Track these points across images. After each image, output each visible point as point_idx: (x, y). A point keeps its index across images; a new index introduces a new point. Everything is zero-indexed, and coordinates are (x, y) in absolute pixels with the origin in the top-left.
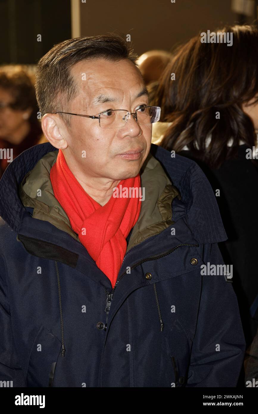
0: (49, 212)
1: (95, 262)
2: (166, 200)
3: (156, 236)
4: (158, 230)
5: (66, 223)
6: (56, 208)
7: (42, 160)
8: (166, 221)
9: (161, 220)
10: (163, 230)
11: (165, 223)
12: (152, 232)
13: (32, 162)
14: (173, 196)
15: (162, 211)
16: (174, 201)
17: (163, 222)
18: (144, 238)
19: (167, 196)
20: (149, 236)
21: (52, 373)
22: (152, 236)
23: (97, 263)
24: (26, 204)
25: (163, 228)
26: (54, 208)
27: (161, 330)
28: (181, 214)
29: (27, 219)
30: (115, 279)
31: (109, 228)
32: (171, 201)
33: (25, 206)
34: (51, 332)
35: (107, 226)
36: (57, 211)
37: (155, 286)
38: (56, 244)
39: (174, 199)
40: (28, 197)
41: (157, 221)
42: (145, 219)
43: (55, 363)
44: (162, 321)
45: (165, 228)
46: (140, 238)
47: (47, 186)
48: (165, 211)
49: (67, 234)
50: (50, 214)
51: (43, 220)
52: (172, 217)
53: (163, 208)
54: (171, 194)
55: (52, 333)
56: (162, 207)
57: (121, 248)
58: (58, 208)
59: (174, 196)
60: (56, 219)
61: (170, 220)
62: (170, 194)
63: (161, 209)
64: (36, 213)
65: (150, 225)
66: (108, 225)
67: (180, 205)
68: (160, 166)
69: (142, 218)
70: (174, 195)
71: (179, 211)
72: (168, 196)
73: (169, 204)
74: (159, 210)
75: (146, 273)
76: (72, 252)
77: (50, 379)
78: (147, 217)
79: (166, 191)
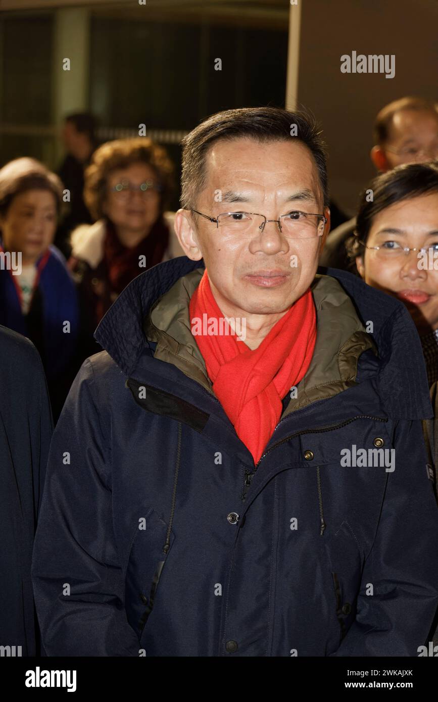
0: (178, 351)
1: (234, 426)
2: (352, 352)
3: (326, 400)
4: (332, 393)
5: (201, 369)
6: (189, 348)
7: (184, 279)
8: (345, 380)
9: (339, 379)
10: (339, 392)
11: (344, 384)
12: (322, 394)
13: (171, 281)
14: (363, 348)
15: (343, 366)
16: (363, 354)
17: (341, 382)
18: (309, 401)
19: (353, 346)
20: (317, 398)
21: (156, 575)
22: (321, 399)
23: (235, 428)
24: (152, 337)
25: (339, 390)
26: (186, 347)
27: (321, 534)
28: (372, 373)
29: (145, 358)
30: (260, 452)
31: (253, 380)
32: (359, 354)
33: (149, 339)
34: (162, 519)
35: (252, 378)
36: (190, 351)
37: (318, 470)
38: (180, 397)
39: (363, 352)
40: (155, 329)
41: (332, 380)
42: (314, 375)
43: (164, 562)
44: (324, 520)
45: (342, 390)
46: (304, 401)
47: (182, 314)
48: (347, 368)
49: (198, 385)
50: (179, 355)
51: (168, 361)
52: (357, 377)
53: (344, 363)
54: (360, 345)
55: (164, 520)
56: (342, 360)
57: (272, 411)
58: (193, 347)
59: (366, 347)
60: (185, 363)
61: (352, 381)
62: (359, 343)
63: (342, 363)
64: (159, 351)
65: (321, 384)
66: (253, 376)
67: (371, 361)
68: (350, 303)
69: (312, 373)
70: (364, 346)
71: (368, 370)
72: (355, 347)
73: (355, 358)
74: (338, 364)
75: (305, 450)
76: (200, 411)
77: (154, 584)
78: (318, 372)
79: (354, 340)
